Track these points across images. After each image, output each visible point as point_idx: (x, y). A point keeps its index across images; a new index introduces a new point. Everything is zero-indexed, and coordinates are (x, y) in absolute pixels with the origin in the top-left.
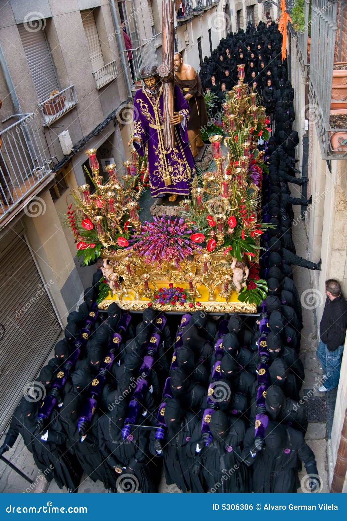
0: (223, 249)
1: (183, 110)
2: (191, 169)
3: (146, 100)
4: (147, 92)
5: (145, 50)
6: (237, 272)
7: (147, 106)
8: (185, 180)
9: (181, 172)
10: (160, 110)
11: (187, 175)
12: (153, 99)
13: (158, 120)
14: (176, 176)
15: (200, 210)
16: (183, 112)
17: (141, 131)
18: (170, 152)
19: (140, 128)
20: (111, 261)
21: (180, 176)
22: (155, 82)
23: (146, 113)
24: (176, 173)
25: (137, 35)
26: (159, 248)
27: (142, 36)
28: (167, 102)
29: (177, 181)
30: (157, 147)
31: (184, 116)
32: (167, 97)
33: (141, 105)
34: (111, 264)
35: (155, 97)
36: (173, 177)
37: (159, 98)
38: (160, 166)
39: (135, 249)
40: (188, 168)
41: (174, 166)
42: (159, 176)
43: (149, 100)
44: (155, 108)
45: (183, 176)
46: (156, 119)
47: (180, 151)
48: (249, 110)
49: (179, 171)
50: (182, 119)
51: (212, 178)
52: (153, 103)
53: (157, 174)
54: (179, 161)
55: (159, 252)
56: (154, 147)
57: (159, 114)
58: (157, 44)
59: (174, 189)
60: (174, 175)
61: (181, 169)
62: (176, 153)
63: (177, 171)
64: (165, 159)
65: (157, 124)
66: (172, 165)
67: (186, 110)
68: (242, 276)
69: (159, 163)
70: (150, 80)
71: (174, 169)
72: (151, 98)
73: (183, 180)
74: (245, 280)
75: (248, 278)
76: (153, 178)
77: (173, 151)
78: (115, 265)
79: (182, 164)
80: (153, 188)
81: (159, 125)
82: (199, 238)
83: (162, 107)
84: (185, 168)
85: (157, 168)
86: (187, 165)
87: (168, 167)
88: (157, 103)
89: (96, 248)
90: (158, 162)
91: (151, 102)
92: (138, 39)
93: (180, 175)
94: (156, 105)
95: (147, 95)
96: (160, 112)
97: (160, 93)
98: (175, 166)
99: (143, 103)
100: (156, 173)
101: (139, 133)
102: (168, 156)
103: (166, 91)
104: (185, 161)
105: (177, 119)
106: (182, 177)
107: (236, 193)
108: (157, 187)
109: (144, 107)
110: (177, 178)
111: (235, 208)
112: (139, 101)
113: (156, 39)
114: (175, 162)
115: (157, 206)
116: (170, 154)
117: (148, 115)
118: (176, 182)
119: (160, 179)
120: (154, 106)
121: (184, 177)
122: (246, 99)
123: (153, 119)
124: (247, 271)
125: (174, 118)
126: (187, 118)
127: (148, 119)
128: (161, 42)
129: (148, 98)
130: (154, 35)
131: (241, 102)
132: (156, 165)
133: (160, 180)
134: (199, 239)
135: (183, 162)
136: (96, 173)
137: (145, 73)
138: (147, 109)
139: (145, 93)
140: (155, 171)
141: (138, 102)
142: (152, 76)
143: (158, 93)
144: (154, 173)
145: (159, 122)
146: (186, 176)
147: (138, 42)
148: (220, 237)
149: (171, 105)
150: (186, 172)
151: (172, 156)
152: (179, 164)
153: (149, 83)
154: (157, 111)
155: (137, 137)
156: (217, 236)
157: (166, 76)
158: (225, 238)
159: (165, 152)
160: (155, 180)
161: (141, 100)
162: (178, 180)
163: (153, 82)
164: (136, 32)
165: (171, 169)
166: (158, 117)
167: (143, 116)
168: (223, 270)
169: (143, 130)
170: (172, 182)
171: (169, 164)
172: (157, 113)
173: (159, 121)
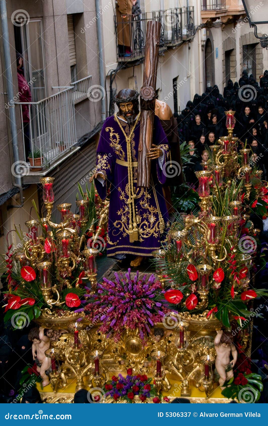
0: (205, 313)
1: (162, 145)
2: (166, 221)
3: (117, 129)
4: (120, 120)
5: (53, 105)
6: (222, 352)
7: (117, 136)
8: (156, 235)
9: (152, 224)
10: (133, 142)
11: (159, 228)
12: (127, 128)
13: (130, 155)
14: (144, 230)
15: (179, 259)
16: (161, 147)
17: (107, 166)
18: (139, 196)
19: (105, 163)
20: (50, 331)
21: (149, 229)
22: (133, 109)
23: (116, 145)
24: (145, 224)
25: (42, 78)
26: (121, 311)
27: (51, 81)
28: (144, 132)
29: (145, 236)
30: (123, 189)
31: (163, 151)
32: (145, 126)
33: (111, 135)
34: (49, 335)
35: (130, 127)
36: (141, 231)
37: (134, 127)
38: (124, 214)
39: (87, 313)
40: (161, 219)
41: (142, 216)
42: (122, 229)
43: (122, 129)
44: (128, 139)
45: (154, 229)
46: (128, 154)
47: (152, 196)
48: (239, 171)
49: (148, 222)
50: (161, 154)
51: (196, 221)
52: (126, 134)
53: (119, 226)
54: (151, 209)
55: (120, 316)
56: (119, 189)
57: (133, 147)
58: (78, 96)
59: (139, 248)
60: (142, 227)
61: (152, 219)
62: (147, 198)
63: (146, 223)
64: (133, 205)
65: (128, 160)
66: (141, 214)
67: (165, 146)
68: (228, 359)
69: (124, 210)
70: (127, 105)
71: (143, 220)
72: (124, 128)
73: (153, 234)
74: (232, 366)
75: (236, 365)
76: (112, 230)
77: (143, 195)
78: (53, 339)
79: (154, 214)
80: (111, 243)
81: (131, 160)
82: (175, 296)
83: (137, 139)
84: (157, 219)
85: (119, 218)
86: (160, 216)
87: (135, 216)
88: (131, 133)
89: (35, 307)
90: (122, 210)
91: (124, 132)
92: (43, 85)
93: (149, 227)
94: (130, 136)
95: (119, 124)
96: (134, 145)
97: (136, 122)
98: (145, 216)
99: (113, 132)
100: (117, 225)
101: (104, 169)
102: (136, 201)
103: (144, 119)
104: (158, 210)
105: (156, 152)
106: (152, 231)
107: (225, 241)
108: (115, 243)
109: (114, 137)
110: (145, 232)
111: (223, 258)
112: (109, 129)
113: (76, 88)
114: (146, 211)
115: (113, 271)
116: (139, 200)
117: (118, 147)
118: (143, 238)
119: (122, 233)
120: (126, 138)
121: (155, 231)
122: (236, 157)
123: (123, 153)
124: (235, 355)
125: (151, 151)
126: (166, 154)
127: (117, 153)
128: (84, 94)
129: (121, 126)
130: (73, 81)
131: (228, 159)
132: (119, 213)
133: (121, 235)
134: (175, 298)
135: (156, 211)
136: (50, 207)
137: (121, 97)
138: (118, 140)
139: (118, 121)
140: (117, 222)
141: (107, 130)
142: (130, 100)
143: (134, 122)
144: (115, 224)
145: (130, 157)
146: (157, 229)
147: (43, 89)
148: (203, 294)
149: (149, 136)
150: (158, 225)
151: (141, 203)
152: (150, 213)
153: (125, 109)
154: (131, 143)
155: (101, 172)
156: (199, 292)
157: (150, 99)
158: (208, 296)
159: (134, 196)
160: (115, 233)
161: (111, 129)
162: (147, 235)
163: (130, 107)
164: (42, 72)
165: (138, 219)
166: (130, 151)
167: (112, 148)
168: (203, 350)
169: (109, 166)
170: (139, 238)
171: (137, 213)
172: (130, 145)
173: (132, 155)
